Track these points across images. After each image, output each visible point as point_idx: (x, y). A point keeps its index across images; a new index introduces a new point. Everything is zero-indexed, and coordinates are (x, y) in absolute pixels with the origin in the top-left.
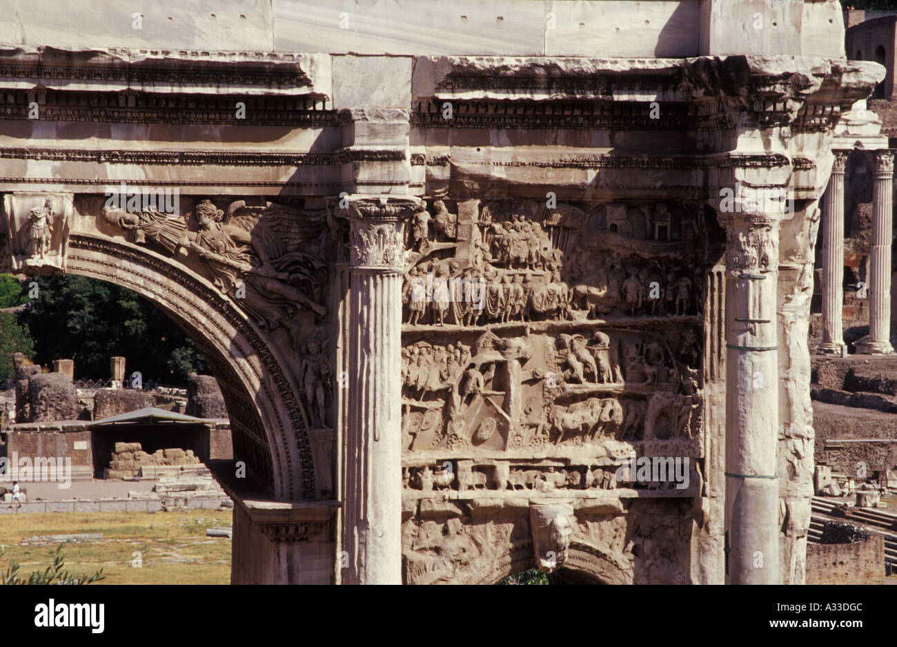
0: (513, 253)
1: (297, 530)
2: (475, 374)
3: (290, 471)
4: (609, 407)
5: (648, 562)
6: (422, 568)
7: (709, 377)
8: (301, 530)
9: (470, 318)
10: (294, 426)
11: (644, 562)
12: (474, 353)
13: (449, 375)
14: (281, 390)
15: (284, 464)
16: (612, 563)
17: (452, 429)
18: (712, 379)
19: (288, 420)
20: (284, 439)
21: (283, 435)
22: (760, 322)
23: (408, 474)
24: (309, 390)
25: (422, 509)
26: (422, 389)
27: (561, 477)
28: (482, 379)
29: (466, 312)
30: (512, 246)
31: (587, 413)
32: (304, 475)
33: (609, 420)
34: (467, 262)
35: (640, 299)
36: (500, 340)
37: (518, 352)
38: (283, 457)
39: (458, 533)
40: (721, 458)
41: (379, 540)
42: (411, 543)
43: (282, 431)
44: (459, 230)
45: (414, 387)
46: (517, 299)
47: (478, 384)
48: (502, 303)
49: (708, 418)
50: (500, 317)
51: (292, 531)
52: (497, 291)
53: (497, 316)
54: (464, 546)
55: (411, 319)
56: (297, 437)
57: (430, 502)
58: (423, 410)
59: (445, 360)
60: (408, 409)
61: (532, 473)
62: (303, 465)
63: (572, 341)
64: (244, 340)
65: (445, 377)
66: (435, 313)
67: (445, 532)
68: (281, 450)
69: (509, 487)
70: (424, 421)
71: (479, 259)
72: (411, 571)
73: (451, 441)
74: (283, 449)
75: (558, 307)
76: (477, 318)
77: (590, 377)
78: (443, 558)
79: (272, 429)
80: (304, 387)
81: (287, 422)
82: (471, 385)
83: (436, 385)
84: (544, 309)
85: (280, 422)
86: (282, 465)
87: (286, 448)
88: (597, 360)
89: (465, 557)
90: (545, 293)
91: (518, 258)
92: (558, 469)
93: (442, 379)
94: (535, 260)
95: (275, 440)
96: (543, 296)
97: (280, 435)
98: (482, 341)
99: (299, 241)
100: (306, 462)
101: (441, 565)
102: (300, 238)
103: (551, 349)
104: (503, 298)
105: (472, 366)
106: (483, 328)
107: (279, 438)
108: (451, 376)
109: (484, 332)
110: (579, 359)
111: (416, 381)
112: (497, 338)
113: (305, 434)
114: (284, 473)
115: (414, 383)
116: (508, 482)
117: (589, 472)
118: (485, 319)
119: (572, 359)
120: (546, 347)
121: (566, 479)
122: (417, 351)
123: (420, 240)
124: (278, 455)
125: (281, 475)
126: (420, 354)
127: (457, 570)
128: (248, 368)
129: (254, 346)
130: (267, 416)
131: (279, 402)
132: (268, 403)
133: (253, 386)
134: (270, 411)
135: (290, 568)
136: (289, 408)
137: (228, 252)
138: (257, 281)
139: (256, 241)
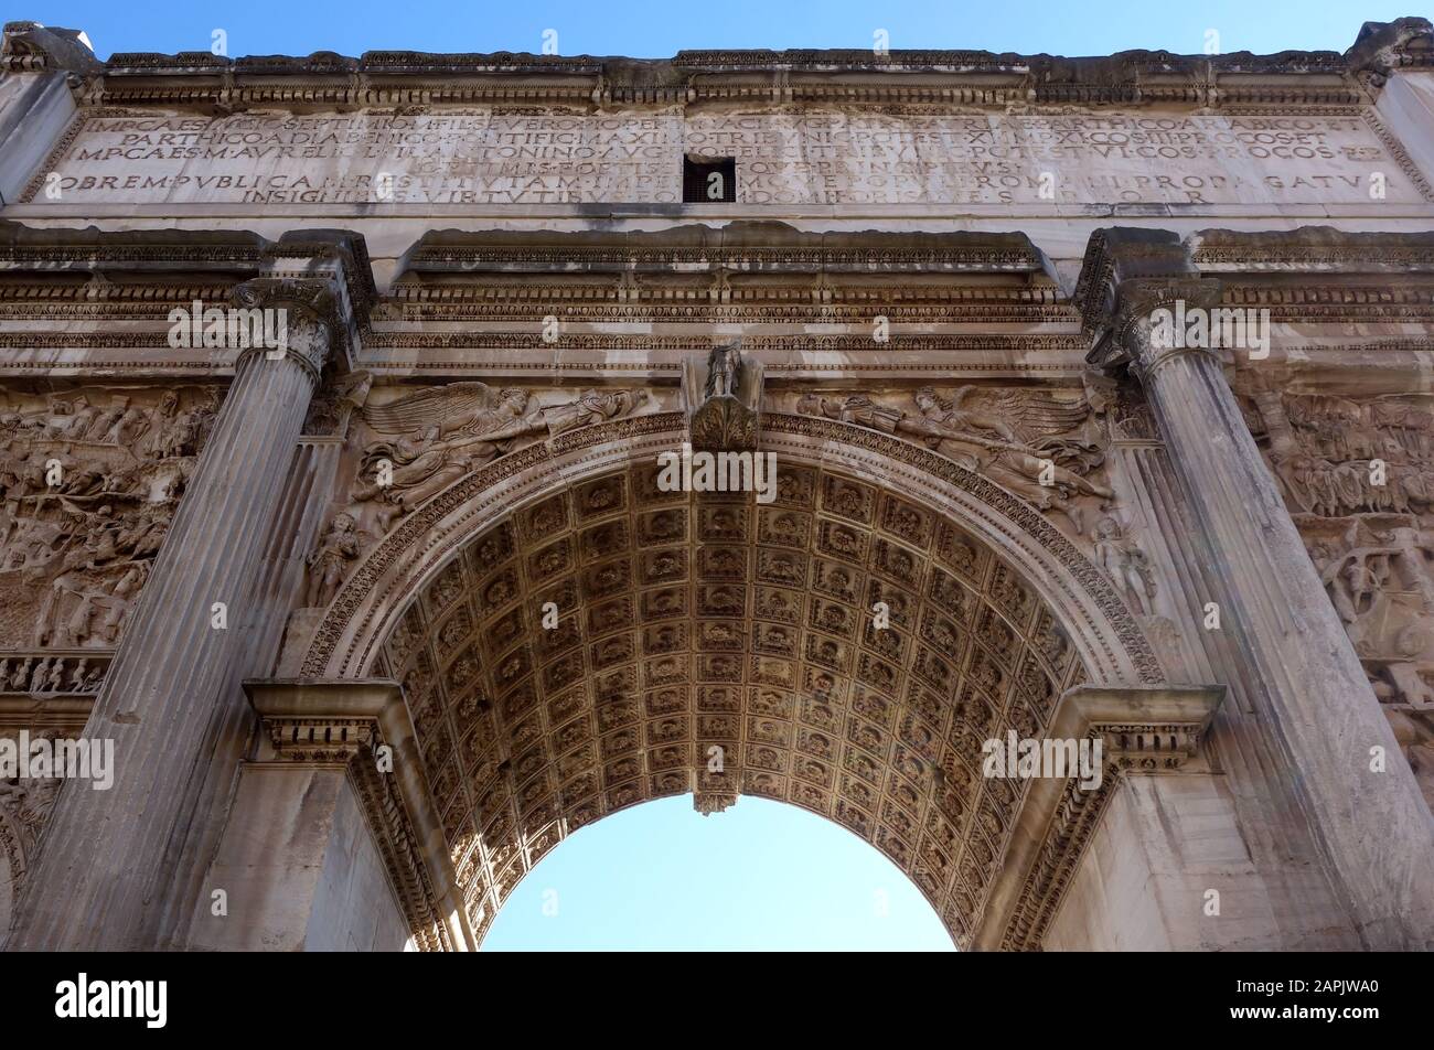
1: (1156, 741)
2: (1363, 568)
8: (1165, 741)
10: (1108, 613)
14: (1074, 571)
19: (1097, 609)
20: (1097, 633)
21: (1094, 628)
24: (1116, 572)
28: (1374, 576)
29: (1314, 503)
38: (1102, 655)
43: (1090, 623)
47: (1372, 581)
48: (1362, 486)
50: (1365, 505)
51: (1148, 740)
52: (1351, 473)
53: (1360, 504)
56: (1117, 627)
68: (1096, 645)
74: (1101, 647)
76: (1332, 509)
79: (1073, 621)
80: (1107, 571)
81: (1095, 611)
82: (1361, 583)
85: (1084, 612)
87: (1103, 644)
95: (1082, 635)
97: (1090, 629)
98: (1351, 532)
99: (1055, 430)
100: (1142, 657)
102: (1056, 427)
104: (1361, 481)
105: (1350, 561)
106: (1347, 517)
107: (1087, 631)
109: (1350, 522)
112: (1373, 529)
113: (1129, 621)
114: (1109, 676)
118: (1345, 509)
124: (1093, 654)
128: (1019, 550)
129: (1023, 524)
130: (1062, 605)
131: (1075, 586)
132: (1060, 591)
133: (1031, 570)
134: (1066, 599)
135: (1160, 810)
136: (1093, 592)
137: (964, 430)
138: (1010, 458)
139: (998, 424)
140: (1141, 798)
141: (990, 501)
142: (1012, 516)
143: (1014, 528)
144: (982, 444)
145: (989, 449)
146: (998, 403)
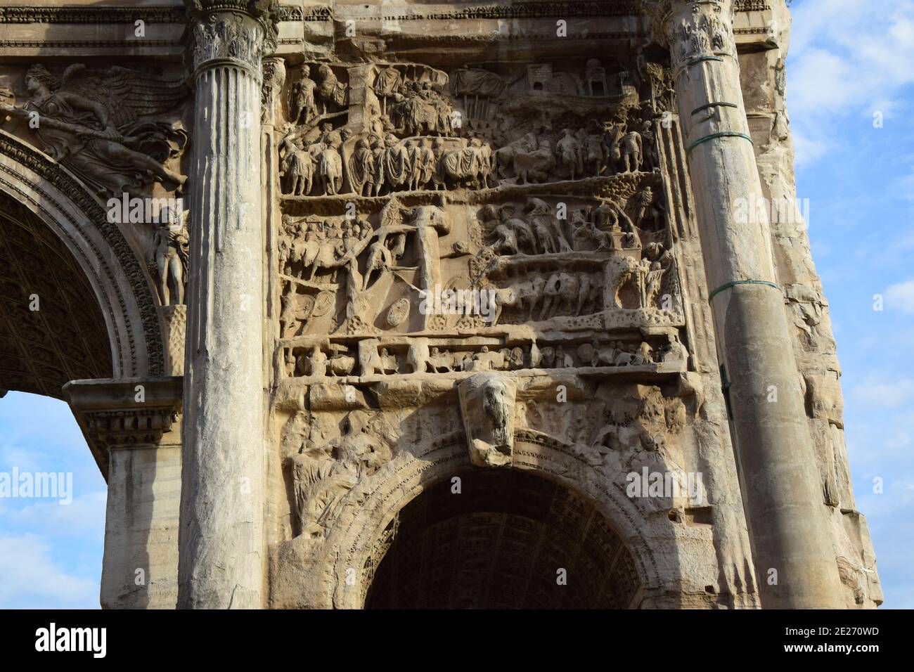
0: (418, 117)
1: (135, 423)
2: (380, 247)
3: (134, 358)
4: (554, 279)
5: (628, 455)
6: (315, 474)
7: (677, 235)
8: (142, 422)
9: (370, 189)
10: (140, 304)
11: (621, 455)
12: (376, 225)
13: (345, 251)
14: (123, 263)
15: (126, 351)
16: (577, 458)
17: (352, 310)
18: (681, 236)
19: (133, 299)
20: (127, 321)
21: (125, 316)
22: (723, 105)
23: (292, 359)
25: (312, 398)
26: (312, 266)
27: (499, 358)
28: (388, 253)
29: (364, 182)
30: (417, 111)
31: (527, 287)
32: (151, 361)
33: (555, 292)
34: (362, 126)
35: (580, 158)
36: (410, 211)
37: (432, 218)
38: (125, 342)
39: (363, 430)
40: (707, 325)
41: (222, 373)
42: (300, 446)
43: (124, 311)
44: (351, 95)
45: (301, 262)
46: (424, 162)
47: (383, 259)
48: (407, 165)
49: (683, 281)
50: (406, 183)
51: (128, 423)
52: (400, 152)
53: (402, 182)
54: (373, 444)
55: (295, 188)
56: (143, 316)
57: (322, 388)
58: (313, 292)
59: (341, 236)
60: (294, 288)
61: (460, 355)
62: (150, 349)
63: (501, 210)
64: (79, 211)
65: (340, 252)
66: (324, 179)
67: (346, 428)
68: (123, 333)
69: (430, 369)
70: (316, 305)
71: (379, 127)
72: (300, 479)
73: (352, 326)
74: (126, 334)
75: (479, 173)
76: (378, 188)
77: (525, 246)
78: (343, 461)
79: (111, 310)
80: (155, 261)
81: (130, 300)
82: (374, 261)
83: (329, 260)
84: (460, 171)
85: (121, 302)
86: (123, 352)
87: (129, 332)
88: (534, 227)
89: (373, 458)
90: (461, 154)
91: (425, 125)
92: (493, 348)
93: (337, 255)
94: (447, 129)
95: (115, 323)
96: (457, 157)
97: (122, 317)
98: (385, 211)
99: (154, 110)
100: (154, 344)
101: (340, 468)
102: (156, 107)
103: (476, 224)
104: (408, 159)
105: (375, 239)
106: (387, 196)
107: (119, 320)
108: (349, 252)
109: (389, 200)
110: (510, 227)
111: (303, 256)
112: (404, 207)
113: (154, 310)
114: (125, 361)
115: (300, 258)
116: (427, 363)
117: (534, 348)
118: (388, 187)
119: (502, 229)
120: (469, 222)
121: (505, 360)
122: (304, 227)
123: (305, 109)
124: (118, 341)
125: (121, 364)
126: (309, 229)
127: (364, 474)
128: (82, 241)
129: (90, 216)
130: (105, 296)
131: (121, 277)
132: (108, 282)
133: (88, 262)
134: (110, 290)
135: (129, 479)
136: (133, 282)
137: (61, 116)
138: (97, 145)
139: (98, 106)
140: (117, 469)
141: (67, 193)
142: (83, 208)
143: (83, 220)
144: (73, 132)
145: (79, 136)
146: (105, 82)
